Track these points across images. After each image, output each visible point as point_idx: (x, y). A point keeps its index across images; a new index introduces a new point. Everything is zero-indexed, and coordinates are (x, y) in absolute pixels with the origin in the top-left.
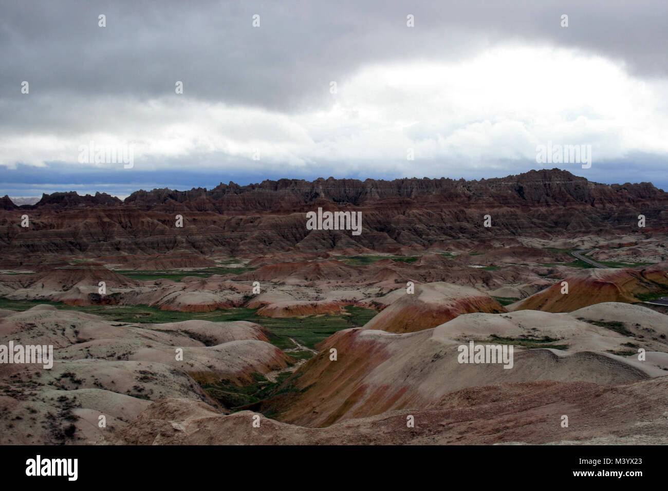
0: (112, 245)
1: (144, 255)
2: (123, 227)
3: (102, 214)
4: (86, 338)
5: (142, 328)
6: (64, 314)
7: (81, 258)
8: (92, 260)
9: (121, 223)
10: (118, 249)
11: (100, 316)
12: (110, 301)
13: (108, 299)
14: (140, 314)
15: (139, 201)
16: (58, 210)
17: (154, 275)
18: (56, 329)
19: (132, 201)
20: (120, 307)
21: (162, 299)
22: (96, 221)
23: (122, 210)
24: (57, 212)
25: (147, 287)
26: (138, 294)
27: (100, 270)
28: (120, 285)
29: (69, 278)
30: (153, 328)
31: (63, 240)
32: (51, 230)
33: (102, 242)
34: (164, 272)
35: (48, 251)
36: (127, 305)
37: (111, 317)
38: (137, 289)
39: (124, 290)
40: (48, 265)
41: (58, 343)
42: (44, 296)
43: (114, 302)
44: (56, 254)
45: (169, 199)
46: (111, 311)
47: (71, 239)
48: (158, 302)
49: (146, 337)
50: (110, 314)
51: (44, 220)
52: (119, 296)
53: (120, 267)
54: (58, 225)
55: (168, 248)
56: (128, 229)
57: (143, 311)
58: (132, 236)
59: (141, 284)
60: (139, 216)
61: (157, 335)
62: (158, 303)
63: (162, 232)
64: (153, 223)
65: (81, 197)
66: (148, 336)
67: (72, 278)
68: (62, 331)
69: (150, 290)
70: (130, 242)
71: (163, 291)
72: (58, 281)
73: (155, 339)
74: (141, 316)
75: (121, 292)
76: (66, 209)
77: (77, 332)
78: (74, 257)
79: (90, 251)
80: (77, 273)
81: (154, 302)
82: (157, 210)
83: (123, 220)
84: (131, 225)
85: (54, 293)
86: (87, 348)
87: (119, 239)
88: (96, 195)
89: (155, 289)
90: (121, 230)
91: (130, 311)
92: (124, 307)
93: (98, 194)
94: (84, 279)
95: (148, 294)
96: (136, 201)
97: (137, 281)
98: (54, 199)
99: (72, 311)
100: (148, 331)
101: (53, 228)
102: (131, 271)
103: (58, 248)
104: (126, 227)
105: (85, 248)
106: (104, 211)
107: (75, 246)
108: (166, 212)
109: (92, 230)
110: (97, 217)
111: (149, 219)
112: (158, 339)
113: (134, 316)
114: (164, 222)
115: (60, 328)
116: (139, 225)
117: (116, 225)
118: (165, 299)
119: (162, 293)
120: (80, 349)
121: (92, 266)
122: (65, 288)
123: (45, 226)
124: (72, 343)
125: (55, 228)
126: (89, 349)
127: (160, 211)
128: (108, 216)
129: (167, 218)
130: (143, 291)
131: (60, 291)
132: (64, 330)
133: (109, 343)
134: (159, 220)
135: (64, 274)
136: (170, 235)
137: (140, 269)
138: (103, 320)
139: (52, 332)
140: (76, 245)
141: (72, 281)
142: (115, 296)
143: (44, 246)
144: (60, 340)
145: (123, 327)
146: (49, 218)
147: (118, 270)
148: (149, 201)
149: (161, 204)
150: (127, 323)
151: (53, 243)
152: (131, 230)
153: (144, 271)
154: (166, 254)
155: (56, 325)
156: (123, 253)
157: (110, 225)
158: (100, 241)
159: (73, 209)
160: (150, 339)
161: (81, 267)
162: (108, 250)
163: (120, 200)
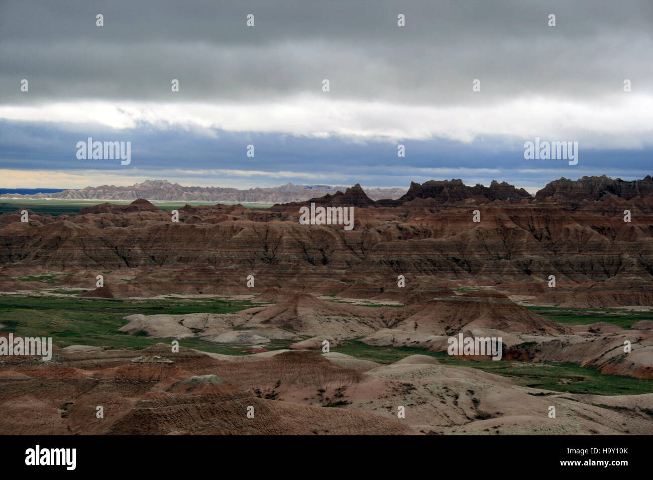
0: (518, 265)
1: (569, 283)
2: (536, 237)
3: (505, 216)
4: (490, 411)
5: (577, 401)
6: (455, 371)
7: (471, 284)
8: (489, 288)
9: (532, 230)
10: (529, 272)
11: (507, 378)
12: (520, 354)
13: (516, 352)
14: (568, 378)
15: (558, 195)
16: (434, 209)
17: (587, 316)
18: (445, 396)
19: (549, 195)
20: (536, 366)
21: (603, 355)
22: (494, 226)
23: (535, 210)
24: (431, 211)
25: (578, 335)
26: (564, 345)
27: (503, 305)
28: (535, 330)
29: (456, 315)
30: (594, 402)
31: (444, 255)
32: (425, 240)
33: (503, 260)
34: (603, 312)
35: (420, 271)
36: (545, 362)
37: (522, 380)
38: (562, 338)
39: (541, 339)
40: (422, 293)
41: (448, 417)
42: (418, 342)
43: (525, 356)
44: (433, 277)
45: (609, 193)
46: (522, 370)
47: (456, 254)
48: (597, 360)
49: (585, 417)
50: (520, 375)
51: (414, 223)
52: (535, 347)
53: (531, 301)
54: (436, 231)
55: (608, 273)
56: (544, 241)
57: (572, 374)
58: (550, 252)
59: (567, 330)
60: (561, 220)
61: (602, 414)
62: (597, 362)
63: (599, 247)
64: (583, 232)
65: (469, 188)
66: (588, 415)
67: (459, 315)
68: (453, 399)
69: (583, 340)
70: (547, 262)
71: (604, 342)
72: (439, 319)
73: (599, 421)
74: (569, 381)
75: (536, 341)
76: (446, 207)
77: (476, 402)
78: (460, 283)
79: (486, 275)
80: (468, 309)
81: (590, 360)
82: (589, 211)
83: (536, 226)
84: (550, 234)
85: (433, 337)
86: (495, 427)
87: (529, 256)
88: (491, 186)
89: (592, 339)
90: (534, 242)
91: (551, 373)
92: (541, 365)
93: (494, 183)
94: (478, 318)
95: (581, 347)
96: (555, 195)
97: (561, 324)
98: (428, 190)
99: (464, 368)
100: (586, 406)
101: (429, 237)
102: (550, 308)
103: (437, 267)
104: (541, 237)
105: (476, 268)
106: (508, 211)
107: (462, 265)
108: (603, 214)
109: (488, 241)
110: (496, 220)
111: (578, 225)
112: (604, 421)
113: (559, 380)
114: (601, 230)
115: (450, 393)
116: (562, 235)
117: (524, 233)
118: (608, 356)
119: (603, 345)
120: (486, 428)
121: (490, 299)
122: (450, 331)
123: (417, 234)
124: (468, 418)
125: (432, 236)
126: (500, 429)
127: (594, 211)
128: (513, 219)
129: (607, 225)
130: (571, 342)
131: (442, 335)
132: (457, 397)
133: (530, 421)
134: (593, 227)
135: (448, 308)
136: (611, 251)
137: (562, 305)
138: (512, 384)
139: (439, 399)
140: (464, 263)
141: (461, 320)
142: (527, 347)
143: (414, 264)
144: (449, 412)
145: (546, 397)
146: (422, 220)
147: (529, 305)
148: (574, 197)
149: (595, 201)
150: (553, 392)
151: (428, 260)
152: (548, 242)
153: (569, 309)
154: (605, 283)
155: (445, 388)
156: (537, 279)
157: (516, 233)
158: (500, 259)
159: (456, 207)
160: (591, 419)
161: (474, 299)
162: (512, 273)
163: (528, 195)
